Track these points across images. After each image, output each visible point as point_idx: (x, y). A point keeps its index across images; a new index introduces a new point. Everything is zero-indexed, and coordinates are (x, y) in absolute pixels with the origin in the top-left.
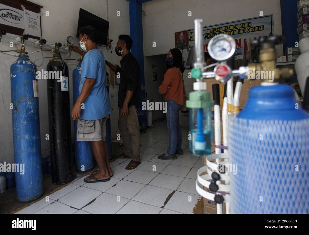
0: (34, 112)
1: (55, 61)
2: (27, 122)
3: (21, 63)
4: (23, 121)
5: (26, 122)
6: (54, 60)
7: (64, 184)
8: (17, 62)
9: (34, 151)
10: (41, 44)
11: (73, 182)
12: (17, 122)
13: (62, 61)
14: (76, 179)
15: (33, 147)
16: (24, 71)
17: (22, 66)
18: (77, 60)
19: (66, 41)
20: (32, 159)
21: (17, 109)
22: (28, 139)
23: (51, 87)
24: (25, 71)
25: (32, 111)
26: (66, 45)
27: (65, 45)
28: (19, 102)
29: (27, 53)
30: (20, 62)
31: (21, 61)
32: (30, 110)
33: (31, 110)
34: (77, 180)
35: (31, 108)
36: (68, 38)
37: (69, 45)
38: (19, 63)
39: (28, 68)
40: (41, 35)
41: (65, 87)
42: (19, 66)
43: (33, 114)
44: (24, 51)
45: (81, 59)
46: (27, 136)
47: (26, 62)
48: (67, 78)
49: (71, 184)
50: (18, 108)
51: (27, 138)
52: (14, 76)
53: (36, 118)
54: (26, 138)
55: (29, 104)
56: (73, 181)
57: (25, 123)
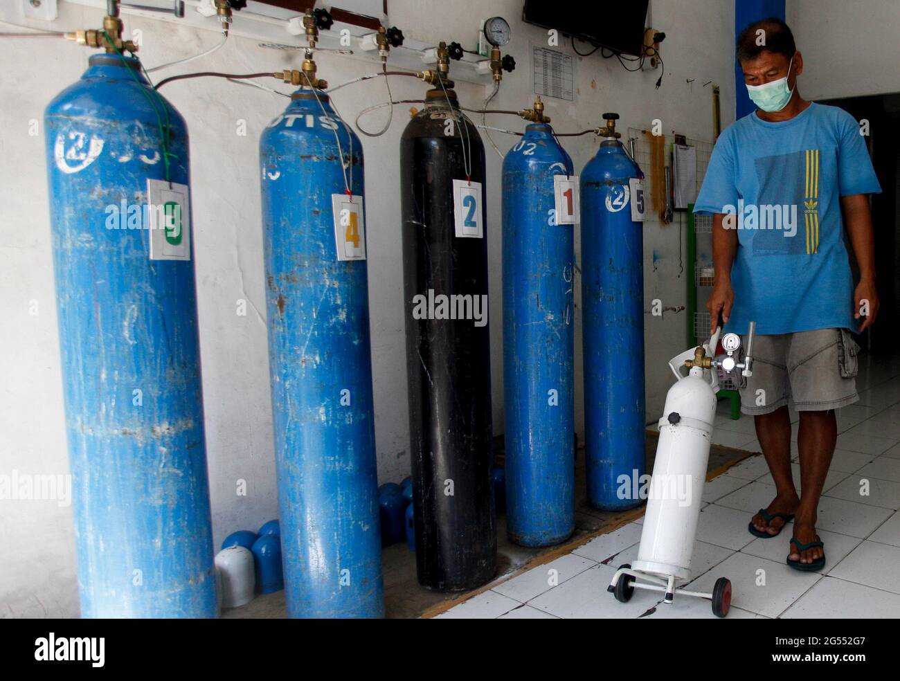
0: (348, 317)
1: (433, 117)
2: (321, 355)
3: (300, 125)
4: (306, 353)
5: (317, 359)
6: (429, 115)
7: (461, 593)
8: (285, 120)
9: (351, 466)
10: (383, 47)
11: (496, 585)
12: (285, 358)
13: (461, 119)
14: (502, 578)
15: (343, 452)
16: (309, 157)
17: (301, 137)
18: (522, 115)
19: (481, 34)
20: (340, 498)
21: (285, 307)
22: (327, 421)
23: (414, 222)
24: (315, 159)
25: (343, 316)
26: (480, 52)
27: (477, 53)
28: (293, 281)
29: (322, 85)
30: (297, 120)
31: (301, 116)
32: (335, 310)
33: (337, 313)
34: (511, 577)
35: (339, 302)
36: (488, 26)
37: (493, 52)
38: (290, 124)
39: (326, 144)
41: (470, 223)
42: (293, 135)
43: (344, 326)
44: (312, 78)
45: (535, 110)
46: (322, 410)
47: (317, 122)
48: (478, 185)
49: (488, 592)
50: (287, 302)
51: (323, 418)
52: (274, 174)
53: (356, 342)
54: (320, 419)
55: (332, 289)
56: (495, 582)
57: (314, 359)
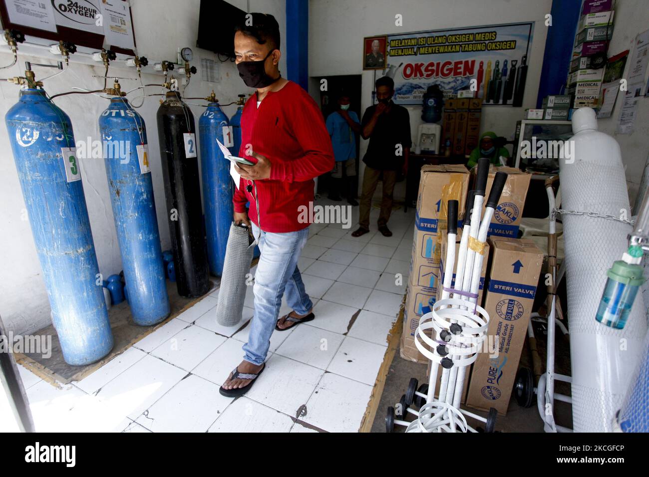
0: (147, 197)
1: (172, 105)
2: (138, 213)
3: (118, 115)
4: (131, 212)
5: (136, 214)
6: (169, 104)
7: (197, 298)
8: (111, 113)
9: (154, 256)
10: (138, 66)
11: (210, 293)
12: (122, 215)
13: (184, 105)
14: (213, 290)
15: (150, 251)
16: (125, 130)
17: (119, 120)
18: (206, 99)
19: (179, 55)
20: (150, 268)
21: (120, 194)
22: (143, 239)
23: (167, 152)
24: (127, 130)
25: (145, 196)
26: (179, 63)
27: (177, 64)
28: (123, 183)
29: (124, 94)
30: (116, 112)
31: (118, 111)
32: (142, 194)
33: (142, 195)
34: (216, 290)
35: (143, 191)
36: (183, 52)
38: (114, 114)
39: (131, 123)
40: (135, 46)
41: (191, 151)
42: (115, 120)
43: (145, 200)
44: (119, 92)
45: (212, 97)
46: (140, 235)
47: (125, 113)
48: (193, 135)
49: (208, 297)
50: (121, 192)
51: (141, 238)
52: (109, 137)
53: (151, 206)
54: (140, 239)
55: (140, 185)
56: (209, 292)
57: (135, 215)
